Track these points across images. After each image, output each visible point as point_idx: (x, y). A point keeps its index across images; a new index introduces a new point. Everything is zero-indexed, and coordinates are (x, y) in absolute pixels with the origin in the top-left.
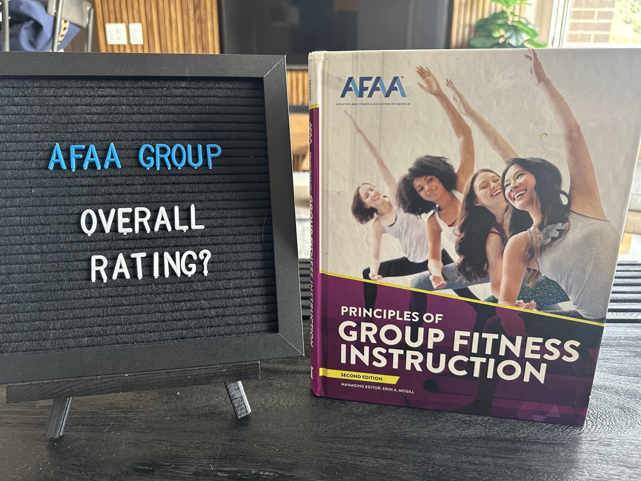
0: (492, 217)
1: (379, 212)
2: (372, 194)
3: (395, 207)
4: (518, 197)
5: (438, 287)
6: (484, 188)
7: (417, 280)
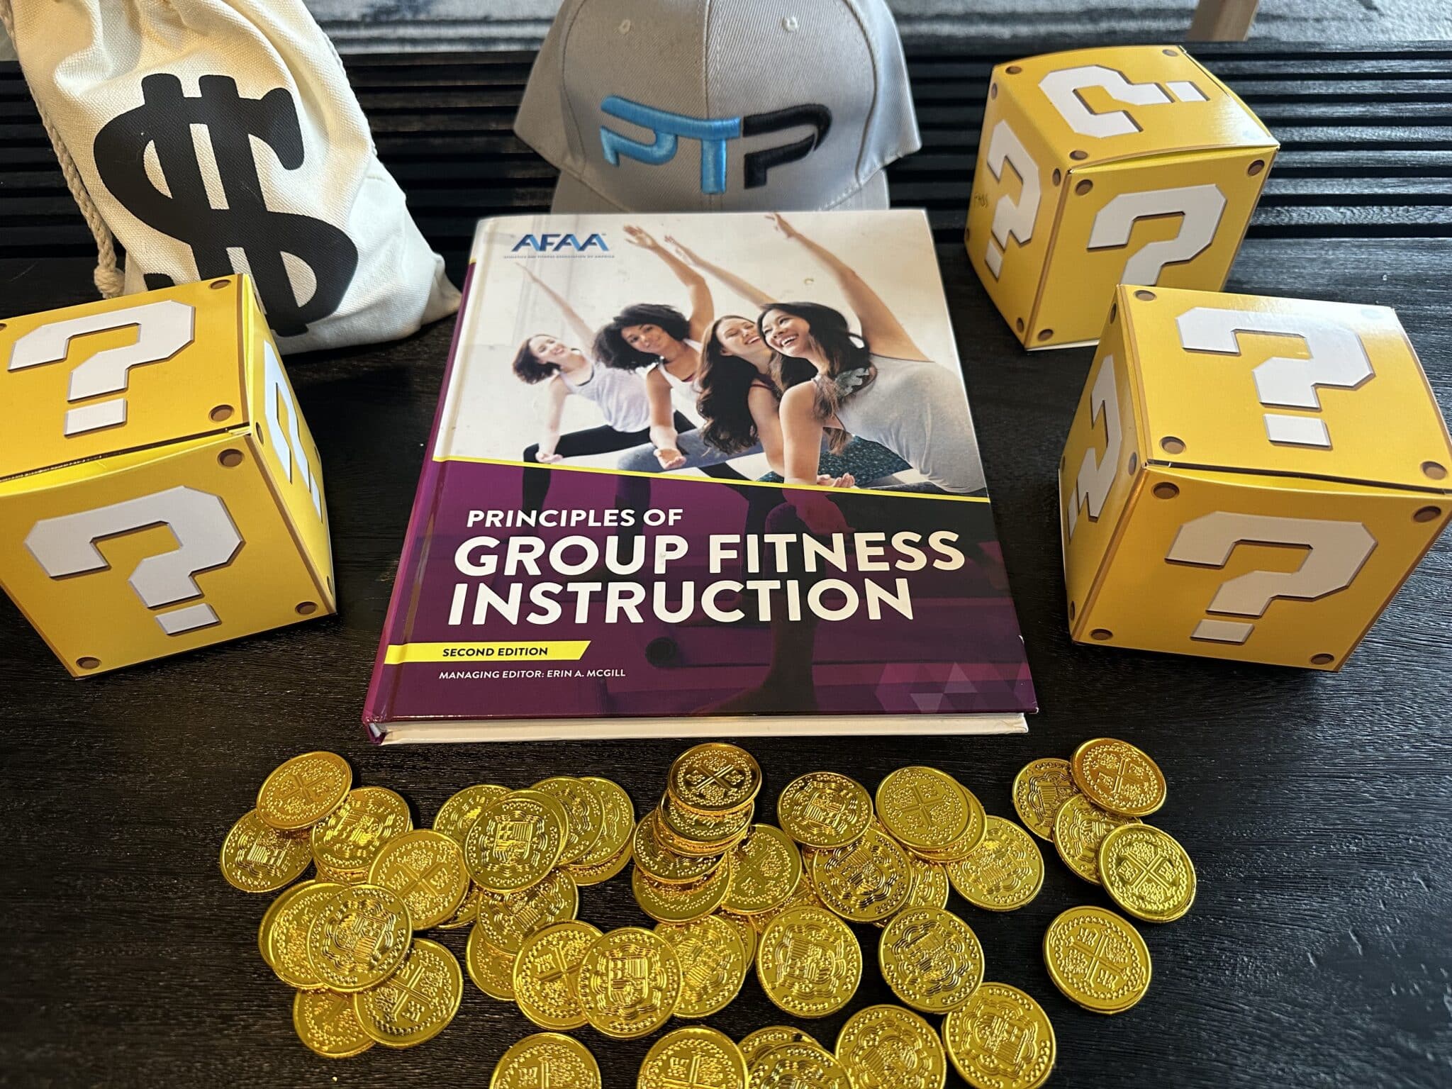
0: (751, 367)
1: (562, 368)
2: (551, 346)
3: (591, 361)
4: (786, 343)
5: (671, 465)
6: (732, 335)
7: (631, 458)
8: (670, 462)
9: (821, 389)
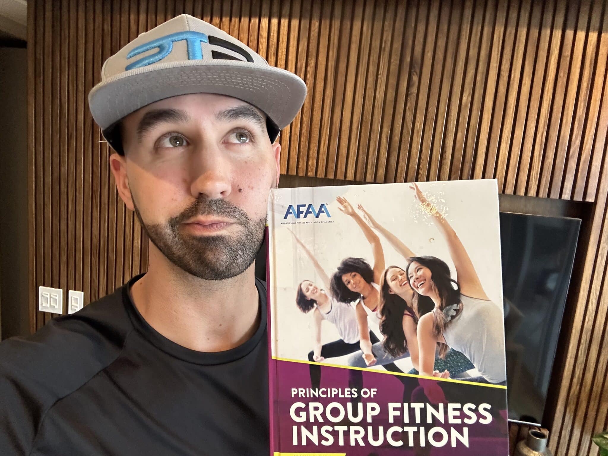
0: (403, 302)
1: (318, 302)
2: (311, 288)
3: (330, 298)
4: (420, 286)
5: (370, 364)
6: (394, 280)
7: (353, 359)
8: (370, 362)
9: (436, 318)
